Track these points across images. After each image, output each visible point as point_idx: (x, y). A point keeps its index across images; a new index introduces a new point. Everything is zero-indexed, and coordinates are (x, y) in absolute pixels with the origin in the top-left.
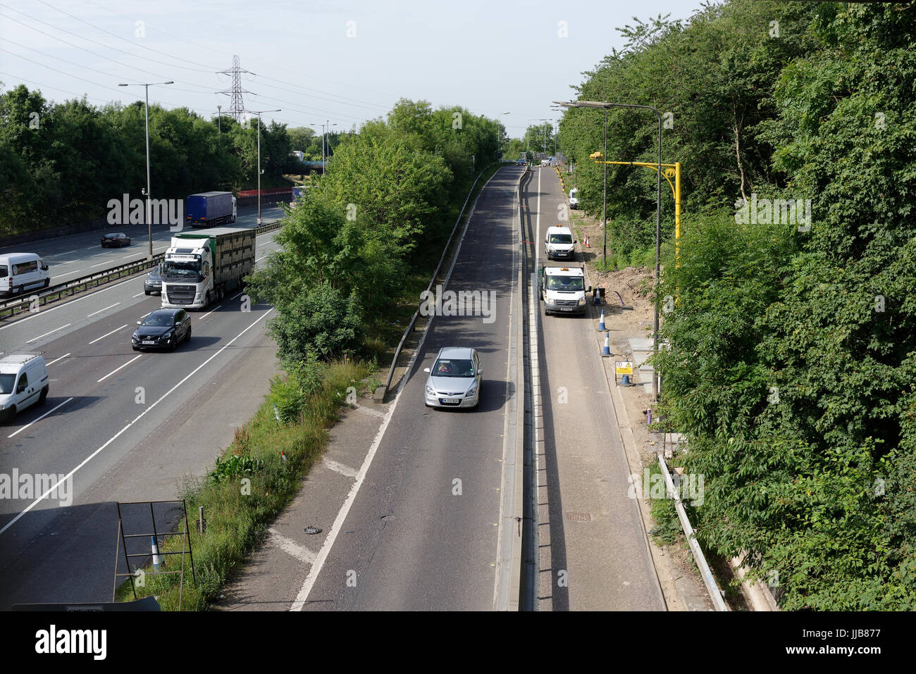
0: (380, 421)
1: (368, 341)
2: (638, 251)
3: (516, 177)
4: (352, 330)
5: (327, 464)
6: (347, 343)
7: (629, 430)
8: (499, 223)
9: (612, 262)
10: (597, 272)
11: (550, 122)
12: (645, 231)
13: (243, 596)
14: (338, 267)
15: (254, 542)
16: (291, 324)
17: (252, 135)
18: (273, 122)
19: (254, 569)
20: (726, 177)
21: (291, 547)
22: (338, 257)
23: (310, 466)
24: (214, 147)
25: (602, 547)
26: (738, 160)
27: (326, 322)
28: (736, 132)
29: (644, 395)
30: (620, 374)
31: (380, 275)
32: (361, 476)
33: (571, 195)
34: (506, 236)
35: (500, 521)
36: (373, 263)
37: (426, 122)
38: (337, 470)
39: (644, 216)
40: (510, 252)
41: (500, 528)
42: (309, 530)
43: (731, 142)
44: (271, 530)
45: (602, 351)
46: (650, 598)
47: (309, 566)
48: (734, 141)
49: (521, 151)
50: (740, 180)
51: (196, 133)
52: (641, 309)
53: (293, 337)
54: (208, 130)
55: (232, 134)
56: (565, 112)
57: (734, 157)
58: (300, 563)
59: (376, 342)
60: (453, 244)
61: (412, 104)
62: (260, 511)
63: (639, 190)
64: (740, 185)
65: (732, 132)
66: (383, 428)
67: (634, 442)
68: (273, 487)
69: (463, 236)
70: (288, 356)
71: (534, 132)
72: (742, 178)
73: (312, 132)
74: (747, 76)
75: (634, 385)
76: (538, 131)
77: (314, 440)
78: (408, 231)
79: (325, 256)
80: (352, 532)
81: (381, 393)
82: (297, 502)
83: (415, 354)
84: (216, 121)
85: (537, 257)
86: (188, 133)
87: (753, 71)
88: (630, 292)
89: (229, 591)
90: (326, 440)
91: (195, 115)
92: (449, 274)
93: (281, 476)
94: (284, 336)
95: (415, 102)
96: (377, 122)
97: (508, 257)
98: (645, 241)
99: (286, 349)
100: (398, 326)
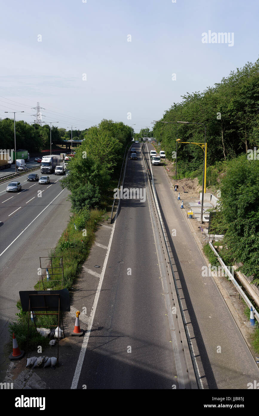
0: (111, 230)
1: (102, 203)
2: (188, 173)
3: (140, 147)
4: (98, 199)
5: (96, 244)
6: (96, 203)
7: (195, 233)
8: (137, 163)
9: (178, 176)
10: (173, 180)
11: (149, 128)
12: (190, 166)
13: (79, 288)
14: (93, 177)
15: (79, 270)
16: (77, 197)
17: (46, 131)
18: (53, 126)
19: (81, 279)
20: (218, 148)
21: (91, 272)
22: (93, 174)
23: (91, 245)
24: (33, 134)
25: (195, 272)
26: (223, 142)
27: (89, 196)
28: (222, 132)
29: (198, 222)
30: (189, 214)
31: (105, 180)
32: (109, 248)
33: (160, 153)
34: (140, 167)
35: (159, 263)
36: (103, 176)
37: (112, 128)
38: (100, 246)
39: (189, 161)
40: (143, 173)
41: (160, 266)
42: (96, 267)
43: (220, 136)
44: (83, 266)
45: (181, 207)
46: (214, 288)
47: (99, 279)
48: (221, 136)
49: (139, 138)
50: (223, 149)
51: (27, 130)
52: (190, 193)
53: (78, 201)
54: (31, 128)
55: (39, 130)
56: (155, 124)
57: (221, 141)
58: (96, 277)
59: (104, 203)
60: (123, 170)
61: (107, 121)
62: (79, 260)
63: (187, 152)
64: (223, 151)
65: (221, 132)
66: (113, 232)
67: (197, 237)
68: (81, 252)
69: (126, 167)
70: (76, 208)
71: (143, 131)
72: (224, 148)
73: (65, 130)
74: (227, 113)
75: (194, 218)
76: (144, 131)
77: (91, 236)
78: (112, 165)
79: (88, 173)
80: (111, 267)
81: (110, 221)
82: (89, 257)
83: (118, 207)
84: (34, 125)
85: (152, 174)
86: (24, 130)
87: (229, 111)
88: (186, 187)
89: (74, 287)
90: (95, 236)
91: (26, 123)
92: (123, 180)
93: (83, 249)
94: (74, 201)
95: (108, 120)
96: (95, 127)
97: (142, 174)
98: (189, 169)
99: (75, 205)
100: (110, 198)
